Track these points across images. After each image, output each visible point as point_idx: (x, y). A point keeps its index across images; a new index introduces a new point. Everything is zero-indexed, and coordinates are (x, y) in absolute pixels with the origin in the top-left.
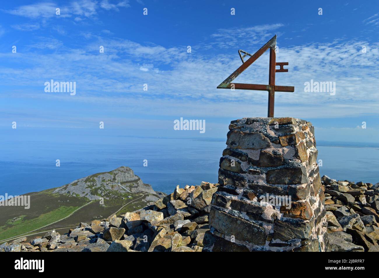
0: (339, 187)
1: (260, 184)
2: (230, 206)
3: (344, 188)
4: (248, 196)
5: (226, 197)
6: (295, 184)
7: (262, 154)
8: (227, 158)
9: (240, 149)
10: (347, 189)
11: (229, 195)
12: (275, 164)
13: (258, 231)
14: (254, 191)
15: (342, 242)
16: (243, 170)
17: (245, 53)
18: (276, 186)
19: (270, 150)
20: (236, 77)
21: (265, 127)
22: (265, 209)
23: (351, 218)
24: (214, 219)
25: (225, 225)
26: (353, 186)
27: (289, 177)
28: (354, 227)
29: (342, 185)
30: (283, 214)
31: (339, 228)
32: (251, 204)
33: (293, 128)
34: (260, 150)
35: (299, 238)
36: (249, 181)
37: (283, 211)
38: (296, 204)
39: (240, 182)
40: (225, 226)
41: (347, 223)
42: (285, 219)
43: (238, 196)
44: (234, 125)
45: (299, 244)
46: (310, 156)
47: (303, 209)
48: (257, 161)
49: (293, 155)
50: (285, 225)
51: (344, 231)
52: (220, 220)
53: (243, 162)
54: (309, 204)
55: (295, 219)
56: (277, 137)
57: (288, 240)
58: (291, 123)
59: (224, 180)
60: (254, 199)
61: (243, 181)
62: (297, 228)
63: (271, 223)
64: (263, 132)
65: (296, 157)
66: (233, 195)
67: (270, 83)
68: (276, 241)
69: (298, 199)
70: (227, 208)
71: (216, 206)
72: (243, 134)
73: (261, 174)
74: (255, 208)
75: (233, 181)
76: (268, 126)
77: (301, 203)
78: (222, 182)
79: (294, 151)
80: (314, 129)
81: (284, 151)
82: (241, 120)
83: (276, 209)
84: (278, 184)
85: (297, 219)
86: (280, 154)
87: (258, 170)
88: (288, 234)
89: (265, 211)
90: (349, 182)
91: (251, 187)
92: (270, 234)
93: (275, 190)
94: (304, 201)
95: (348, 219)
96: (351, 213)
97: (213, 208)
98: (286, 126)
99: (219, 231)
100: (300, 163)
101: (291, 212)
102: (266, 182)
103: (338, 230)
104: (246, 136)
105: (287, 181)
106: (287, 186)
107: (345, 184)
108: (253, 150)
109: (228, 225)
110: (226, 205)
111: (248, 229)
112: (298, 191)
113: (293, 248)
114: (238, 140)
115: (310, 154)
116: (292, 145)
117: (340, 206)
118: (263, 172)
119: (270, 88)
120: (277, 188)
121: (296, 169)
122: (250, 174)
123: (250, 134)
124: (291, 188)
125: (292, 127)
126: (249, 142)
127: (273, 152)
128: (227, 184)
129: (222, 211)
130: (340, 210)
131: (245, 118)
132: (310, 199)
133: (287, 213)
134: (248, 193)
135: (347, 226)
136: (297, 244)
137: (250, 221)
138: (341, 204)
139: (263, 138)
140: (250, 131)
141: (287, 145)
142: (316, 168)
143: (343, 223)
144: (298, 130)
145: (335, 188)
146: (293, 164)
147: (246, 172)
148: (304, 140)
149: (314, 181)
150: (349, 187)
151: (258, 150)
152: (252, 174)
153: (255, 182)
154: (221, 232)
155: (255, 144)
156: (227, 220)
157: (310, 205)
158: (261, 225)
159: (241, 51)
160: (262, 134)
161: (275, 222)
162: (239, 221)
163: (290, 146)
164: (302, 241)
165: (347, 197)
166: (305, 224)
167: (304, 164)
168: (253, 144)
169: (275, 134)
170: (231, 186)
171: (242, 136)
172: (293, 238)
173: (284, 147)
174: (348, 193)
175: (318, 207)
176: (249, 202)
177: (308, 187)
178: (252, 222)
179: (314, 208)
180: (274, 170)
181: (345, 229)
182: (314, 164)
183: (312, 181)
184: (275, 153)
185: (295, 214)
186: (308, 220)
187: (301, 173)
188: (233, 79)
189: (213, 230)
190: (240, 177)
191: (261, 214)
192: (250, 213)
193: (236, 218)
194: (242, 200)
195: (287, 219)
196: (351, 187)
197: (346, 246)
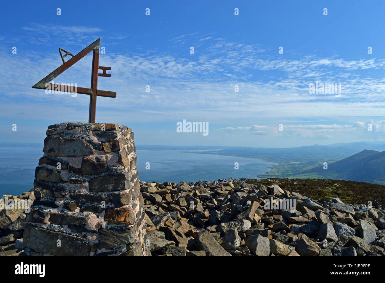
0: (148, 189)
1: (83, 194)
2: (49, 221)
3: (153, 189)
4: (70, 207)
5: (44, 211)
6: (119, 190)
7: (84, 162)
8: (45, 167)
9: (59, 156)
10: (155, 190)
11: (47, 209)
12: (99, 171)
13: (82, 243)
14: (76, 202)
15: (157, 240)
16: (64, 180)
17: (66, 52)
18: (99, 194)
19: (93, 157)
20: (55, 77)
21: (87, 133)
22: (89, 220)
23: (163, 217)
24: (29, 238)
25: (44, 242)
26: (160, 187)
27: (112, 183)
28: (165, 225)
29: (150, 186)
30: (108, 222)
31: (153, 227)
32: (73, 216)
33: (117, 134)
34: (82, 157)
35: (124, 243)
36: (70, 191)
37: (107, 219)
38: (119, 210)
39: (60, 193)
40: (43, 244)
41: (159, 222)
42: (110, 226)
43: (58, 208)
44: (53, 130)
45: (124, 249)
46: (131, 162)
47: (127, 214)
48: (79, 169)
49: (116, 161)
50: (110, 233)
51: (157, 230)
52: (37, 238)
53: (63, 171)
54: (132, 208)
55: (119, 226)
56: (100, 143)
57: (113, 248)
58: (115, 129)
59: (41, 192)
60: (76, 210)
61: (64, 192)
62: (122, 234)
63: (95, 233)
64: (85, 138)
65: (119, 163)
66: (52, 208)
67: (92, 87)
68: (101, 250)
69: (122, 205)
70: (45, 223)
71: (32, 223)
72: (64, 140)
73: (83, 183)
74: (77, 219)
75: (52, 192)
76: (91, 131)
77: (124, 209)
78: (39, 194)
79: (117, 157)
80: (133, 135)
81: (107, 157)
82: (60, 125)
83: (100, 217)
84: (101, 191)
85: (122, 225)
86: (104, 161)
87: (80, 179)
88: (113, 241)
89: (89, 221)
90: (157, 183)
91: (72, 197)
92: (95, 245)
93: (99, 199)
94: (127, 206)
95: (160, 218)
96: (159, 211)
97: (28, 225)
98: (109, 132)
99: (35, 251)
100: (123, 169)
101: (116, 218)
102: (89, 190)
103: (152, 229)
104: (66, 143)
105: (110, 188)
106: (110, 193)
107: (153, 185)
108: (75, 157)
109: (47, 242)
110: (44, 220)
111: (70, 243)
112: (122, 197)
113: (119, 255)
114: (58, 146)
115: (131, 159)
116: (115, 151)
117: (149, 206)
118: (86, 181)
119: (92, 91)
120: (101, 196)
121: (120, 175)
122: (71, 183)
123: (71, 140)
124: (115, 194)
125: (115, 133)
126: (70, 149)
127: (96, 159)
128: (44, 197)
129: (40, 227)
130: (150, 210)
131: (66, 123)
132: (132, 204)
133: (111, 220)
134: (69, 204)
135: (160, 224)
136: (123, 250)
137: (72, 234)
138: (150, 204)
139: (86, 145)
140: (71, 137)
141: (110, 151)
142: (136, 172)
143: (156, 222)
144: (121, 136)
145: (145, 190)
146: (116, 170)
147: (67, 182)
148: (126, 146)
149: (134, 185)
150: (157, 188)
151: (80, 157)
152: (74, 183)
153: (77, 191)
154: (38, 251)
155: (76, 151)
156: (45, 237)
157: (133, 210)
158: (85, 237)
159: (62, 50)
160: (85, 140)
161: (100, 230)
162: (60, 236)
163: (114, 152)
164: (127, 246)
165: (155, 197)
166: (129, 229)
167: (126, 169)
168: (75, 151)
169: (98, 140)
170: (50, 198)
171: (62, 142)
172: (118, 245)
173: (107, 154)
174: (156, 193)
175: (139, 210)
176: (70, 213)
177: (130, 192)
178: (75, 235)
179: (136, 212)
180: (98, 177)
181: (158, 227)
182: (134, 169)
183: (133, 185)
184: (98, 160)
185: (119, 220)
186: (133, 224)
187: (125, 179)
188: (51, 79)
189: (29, 250)
190: (60, 188)
191: (85, 225)
192: (72, 225)
193: (57, 233)
194: (63, 213)
195: (111, 226)
196: (159, 187)
197: (161, 243)
